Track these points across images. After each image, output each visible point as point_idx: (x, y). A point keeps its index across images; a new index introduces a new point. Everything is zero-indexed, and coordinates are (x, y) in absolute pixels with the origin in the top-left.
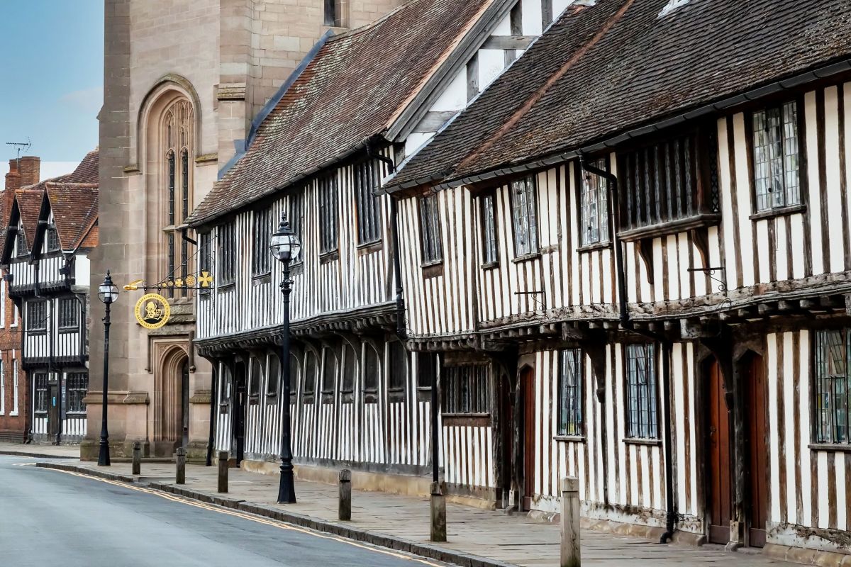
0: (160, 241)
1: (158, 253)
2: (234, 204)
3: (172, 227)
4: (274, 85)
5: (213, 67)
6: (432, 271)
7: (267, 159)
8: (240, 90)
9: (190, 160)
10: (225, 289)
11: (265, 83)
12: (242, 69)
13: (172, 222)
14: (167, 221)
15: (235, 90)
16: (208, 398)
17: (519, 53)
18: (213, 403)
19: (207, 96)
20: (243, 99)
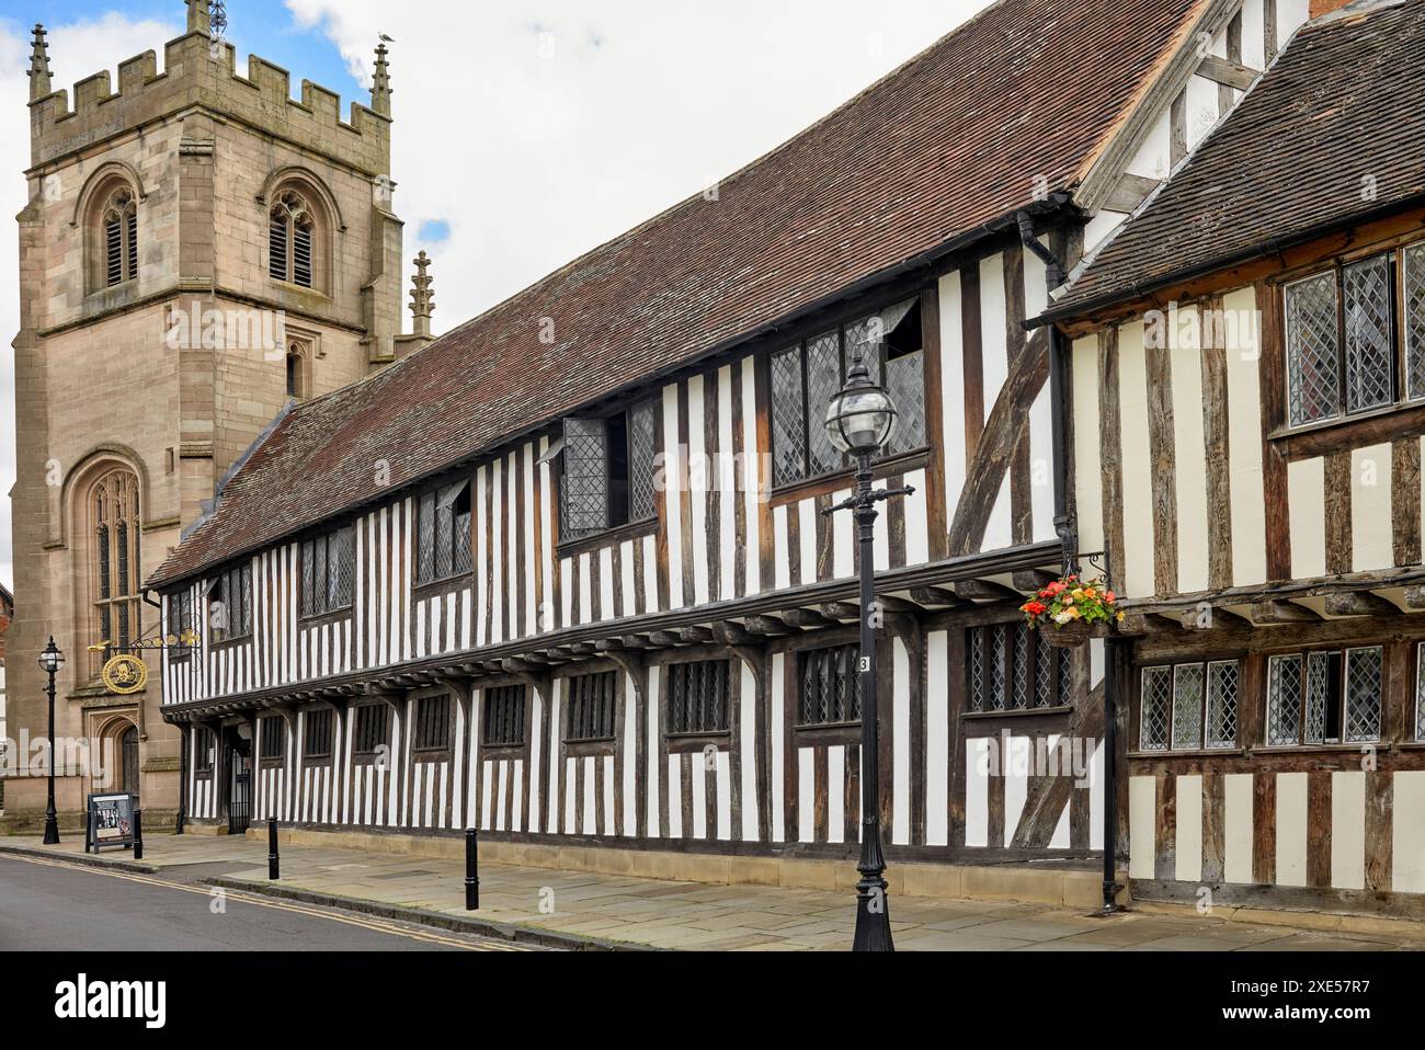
0: (91, 615)
1: (89, 627)
3: (108, 600)
4: (239, 449)
5: (165, 430)
8: (206, 448)
11: (230, 446)
12: (206, 426)
13: (106, 594)
14: (99, 594)
15: (199, 448)
16: (177, 764)
17: (1238, 97)
18: (185, 770)
19: (155, 460)
20: (210, 457)
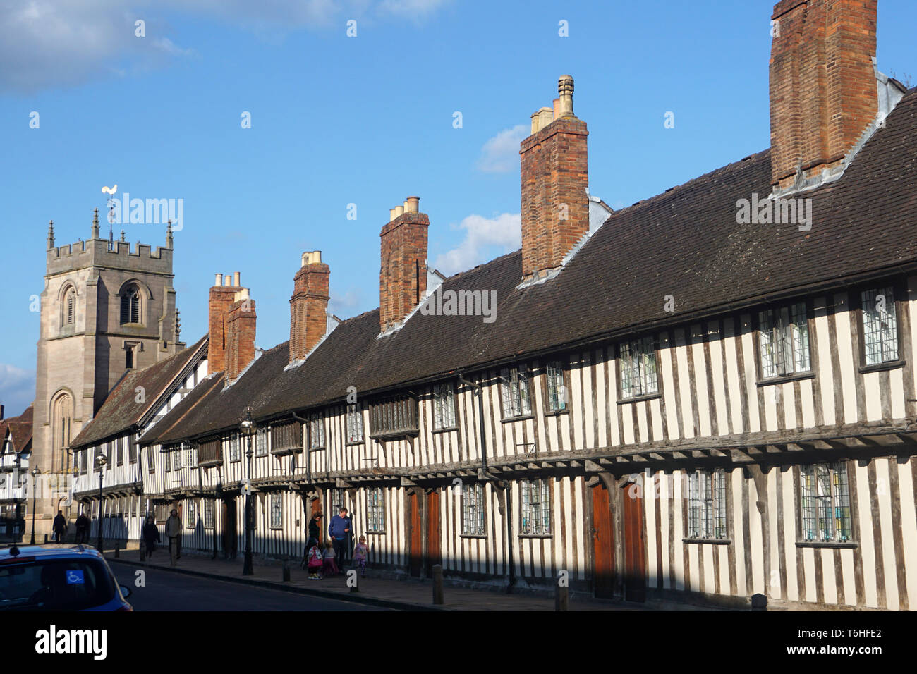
0: (58, 453)
1: (57, 458)
2: (87, 441)
3: (63, 448)
5: (81, 385)
6: (152, 471)
7: (101, 423)
8: (91, 394)
9: (71, 421)
10: (82, 474)
12: (92, 386)
13: (63, 446)
14: (61, 445)
15: (89, 394)
17: (186, 395)
20: (92, 398)
